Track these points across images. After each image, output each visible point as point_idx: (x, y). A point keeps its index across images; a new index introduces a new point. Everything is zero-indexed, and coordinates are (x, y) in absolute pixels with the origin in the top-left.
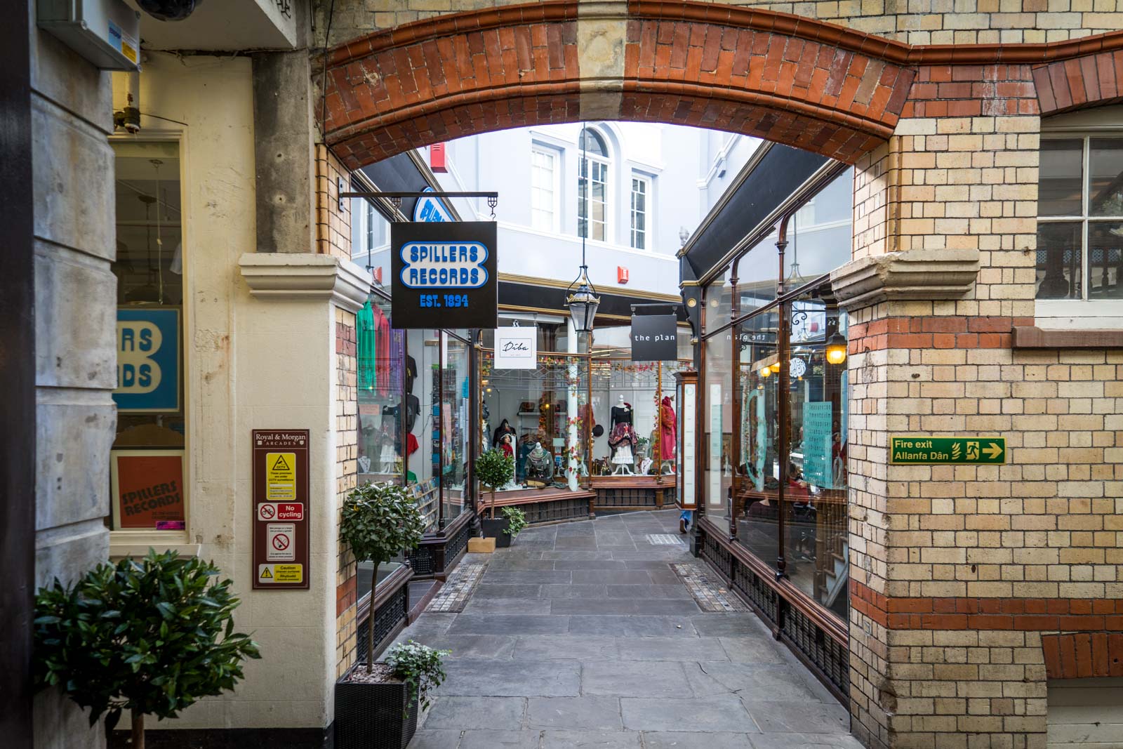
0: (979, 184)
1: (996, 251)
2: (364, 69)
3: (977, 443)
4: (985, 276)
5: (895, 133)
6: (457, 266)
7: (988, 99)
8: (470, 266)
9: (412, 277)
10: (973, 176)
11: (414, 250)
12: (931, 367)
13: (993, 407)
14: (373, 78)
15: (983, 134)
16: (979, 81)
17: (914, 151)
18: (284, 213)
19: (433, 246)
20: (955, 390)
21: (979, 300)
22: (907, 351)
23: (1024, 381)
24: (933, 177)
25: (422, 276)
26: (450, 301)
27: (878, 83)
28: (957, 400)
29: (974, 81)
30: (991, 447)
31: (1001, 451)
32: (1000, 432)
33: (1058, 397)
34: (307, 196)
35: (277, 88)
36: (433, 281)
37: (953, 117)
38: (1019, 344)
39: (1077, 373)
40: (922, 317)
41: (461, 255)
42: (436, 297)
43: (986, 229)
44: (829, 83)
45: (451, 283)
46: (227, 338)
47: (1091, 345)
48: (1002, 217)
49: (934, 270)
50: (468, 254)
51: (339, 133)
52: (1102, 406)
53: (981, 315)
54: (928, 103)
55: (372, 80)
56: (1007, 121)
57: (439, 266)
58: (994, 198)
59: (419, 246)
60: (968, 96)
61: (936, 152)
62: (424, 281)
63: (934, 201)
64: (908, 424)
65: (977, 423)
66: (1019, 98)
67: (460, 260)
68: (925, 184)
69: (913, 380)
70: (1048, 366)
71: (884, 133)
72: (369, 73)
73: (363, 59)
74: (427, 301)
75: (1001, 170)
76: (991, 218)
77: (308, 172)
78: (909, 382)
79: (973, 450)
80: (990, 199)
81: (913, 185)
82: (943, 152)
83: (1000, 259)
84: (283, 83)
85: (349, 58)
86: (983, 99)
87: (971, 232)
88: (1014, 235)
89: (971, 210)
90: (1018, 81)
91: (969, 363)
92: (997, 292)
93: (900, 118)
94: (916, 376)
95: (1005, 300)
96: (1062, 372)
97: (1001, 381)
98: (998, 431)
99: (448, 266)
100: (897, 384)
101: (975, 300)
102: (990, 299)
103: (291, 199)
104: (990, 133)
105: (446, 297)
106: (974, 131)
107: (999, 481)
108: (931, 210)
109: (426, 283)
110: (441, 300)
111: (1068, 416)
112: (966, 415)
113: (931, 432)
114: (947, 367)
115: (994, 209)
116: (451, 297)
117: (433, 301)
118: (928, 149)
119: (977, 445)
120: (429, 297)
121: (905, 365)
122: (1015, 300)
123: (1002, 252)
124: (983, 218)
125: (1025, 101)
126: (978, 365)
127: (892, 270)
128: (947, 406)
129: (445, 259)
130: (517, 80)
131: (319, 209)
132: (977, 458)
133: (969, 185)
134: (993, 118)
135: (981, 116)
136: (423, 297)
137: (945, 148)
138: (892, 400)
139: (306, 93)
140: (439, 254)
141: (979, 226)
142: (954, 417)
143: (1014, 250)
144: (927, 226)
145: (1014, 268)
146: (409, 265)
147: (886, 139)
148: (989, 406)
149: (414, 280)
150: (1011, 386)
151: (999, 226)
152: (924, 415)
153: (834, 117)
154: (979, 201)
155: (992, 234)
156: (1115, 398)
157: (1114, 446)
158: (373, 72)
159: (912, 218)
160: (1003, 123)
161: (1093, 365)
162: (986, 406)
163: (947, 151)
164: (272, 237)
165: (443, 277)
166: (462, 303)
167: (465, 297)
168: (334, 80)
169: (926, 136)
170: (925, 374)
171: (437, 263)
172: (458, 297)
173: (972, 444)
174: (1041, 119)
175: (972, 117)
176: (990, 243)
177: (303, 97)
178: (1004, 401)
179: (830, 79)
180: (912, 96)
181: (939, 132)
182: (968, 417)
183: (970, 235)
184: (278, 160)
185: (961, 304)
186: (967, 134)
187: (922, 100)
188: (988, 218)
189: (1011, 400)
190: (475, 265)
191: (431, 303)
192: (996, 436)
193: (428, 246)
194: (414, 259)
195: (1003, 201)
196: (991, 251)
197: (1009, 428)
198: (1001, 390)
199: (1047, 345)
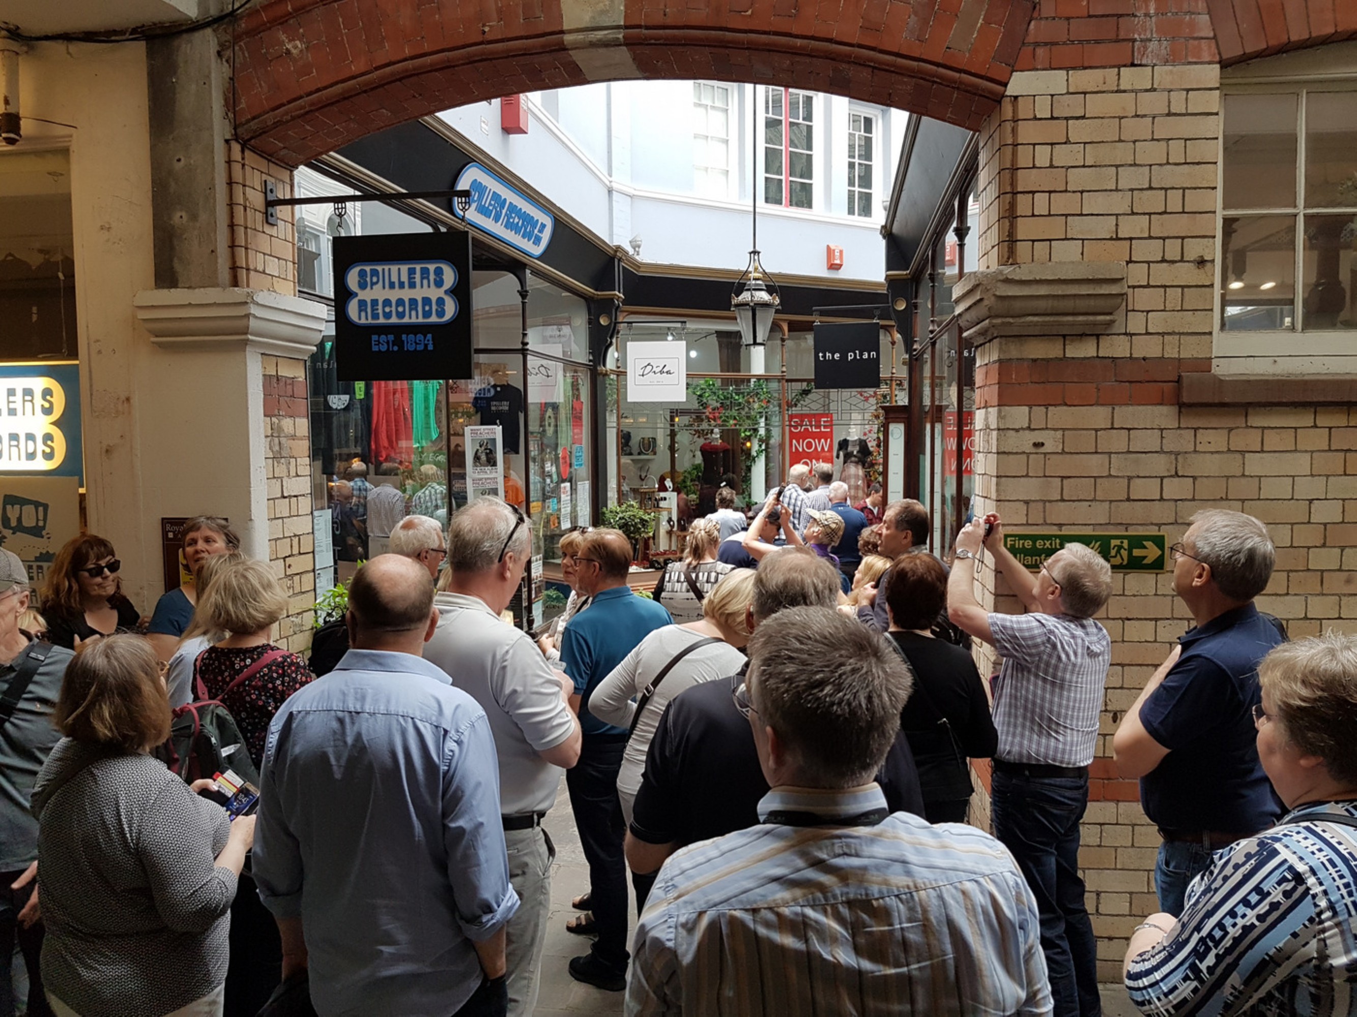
0: (1131, 165)
1: (1157, 262)
2: (283, 37)
3: (1126, 542)
4: (1142, 299)
5: (1007, 93)
6: (418, 294)
7: (1142, 41)
8: (434, 293)
9: (360, 311)
10: (1122, 154)
11: (362, 274)
12: (1060, 432)
13: (1150, 489)
14: (296, 47)
15: (1136, 92)
16: (1128, 15)
17: (1035, 118)
18: (184, 236)
19: (386, 268)
20: (1095, 465)
21: (1131, 335)
22: (1026, 409)
23: (1195, 451)
24: (1063, 156)
25: (373, 310)
26: (411, 343)
27: (981, 21)
28: (1098, 480)
29: (1121, 16)
30: (1145, 547)
31: (1160, 553)
32: (1159, 525)
33: (1243, 475)
34: (213, 211)
35: (175, 73)
36: (388, 315)
37: (1091, 67)
38: (1185, 399)
39: (1273, 440)
40: (1047, 360)
41: (422, 279)
42: (391, 337)
43: (1142, 231)
44: (911, 23)
45: (410, 317)
46: (128, 399)
47: (1292, 400)
48: (1165, 212)
49: (1060, 293)
50: (432, 277)
51: (253, 125)
52: (1307, 488)
53: (1134, 356)
54: (1054, 48)
55: (294, 51)
56: (1171, 72)
57: (394, 295)
58: (1153, 185)
59: (368, 269)
60: (1112, 36)
61: (1067, 119)
62: (375, 316)
63: (1066, 191)
64: (1027, 515)
65: (1126, 512)
66: (1187, 39)
67: (422, 286)
68: (1052, 166)
69: (1034, 450)
70: (1230, 430)
71: (991, 92)
72: (290, 41)
73: (281, 24)
74: (380, 344)
75: (1164, 143)
76: (1150, 214)
77: (213, 179)
78: (1028, 454)
79: (1118, 552)
80: (1147, 186)
81: (1034, 167)
82: (1077, 118)
83: (1162, 275)
84: (181, 65)
85: (265, 24)
86: (1134, 41)
87: (1120, 236)
88: (1183, 238)
89: (1120, 203)
90: (1186, 13)
91: (1115, 426)
92: (1157, 322)
93: (1012, 71)
94: (1041, 445)
95: (1169, 334)
96: (1252, 439)
97: (1161, 452)
98: (1156, 525)
99: (406, 294)
100: (1011, 456)
101: (1126, 334)
102: (1147, 333)
103: (194, 217)
104: (1147, 91)
105: (404, 337)
106: (1122, 88)
107: (1156, 595)
108: (1061, 203)
109: (378, 318)
110: (399, 342)
111: (1258, 502)
112: (1111, 501)
113: (1060, 525)
114: (1085, 432)
115: (1154, 201)
116: (411, 336)
117: (388, 343)
118: (1055, 115)
119: (1126, 544)
120: (383, 338)
121: (1022, 429)
122: (1183, 334)
123: (1165, 265)
124: (1137, 214)
125: (1196, 42)
126: (1129, 429)
127: (998, 293)
128: (1083, 488)
129: (402, 286)
130: (480, 39)
131: (232, 226)
132: (1125, 562)
133: (1117, 166)
134: (1150, 69)
135: (1133, 65)
136: (375, 337)
137: (1080, 113)
138: (1003, 479)
139: (208, 76)
140: (395, 279)
141: (1131, 227)
142: (1093, 504)
143: (1182, 261)
144: (1055, 228)
145: (1183, 287)
146: (356, 295)
147: (998, 99)
148: (1146, 489)
149: (363, 314)
150: (1176, 459)
151: (1160, 226)
152: (1050, 501)
153: (920, 71)
154: (1132, 190)
155: (1150, 237)
156: (1328, 476)
157: (1324, 545)
158: (293, 40)
159: (1033, 215)
160: (1164, 74)
161: (1296, 428)
162: (1141, 489)
163: (1083, 117)
164: (173, 268)
165: (400, 309)
166: (426, 346)
167: (429, 336)
168: (247, 55)
169: (1052, 96)
170: (1052, 443)
171: (392, 291)
172: (420, 337)
173: (1118, 542)
174: (1221, 68)
175: (1119, 67)
176: (1148, 250)
177: (206, 80)
178: (1165, 480)
179: (912, 16)
180: (1030, 39)
181: (1071, 90)
182: (1113, 504)
183: (1118, 239)
184: (178, 166)
185: (1104, 341)
186: (1112, 92)
187: (1046, 44)
188: (1144, 214)
189: (1176, 480)
190: (440, 293)
191: (386, 345)
192: (1153, 531)
193: (379, 268)
194: (363, 286)
195: (1166, 189)
196: (1148, 263)
197: (1172, 520)
198: (1161, 465)
199: (1227, 400)
